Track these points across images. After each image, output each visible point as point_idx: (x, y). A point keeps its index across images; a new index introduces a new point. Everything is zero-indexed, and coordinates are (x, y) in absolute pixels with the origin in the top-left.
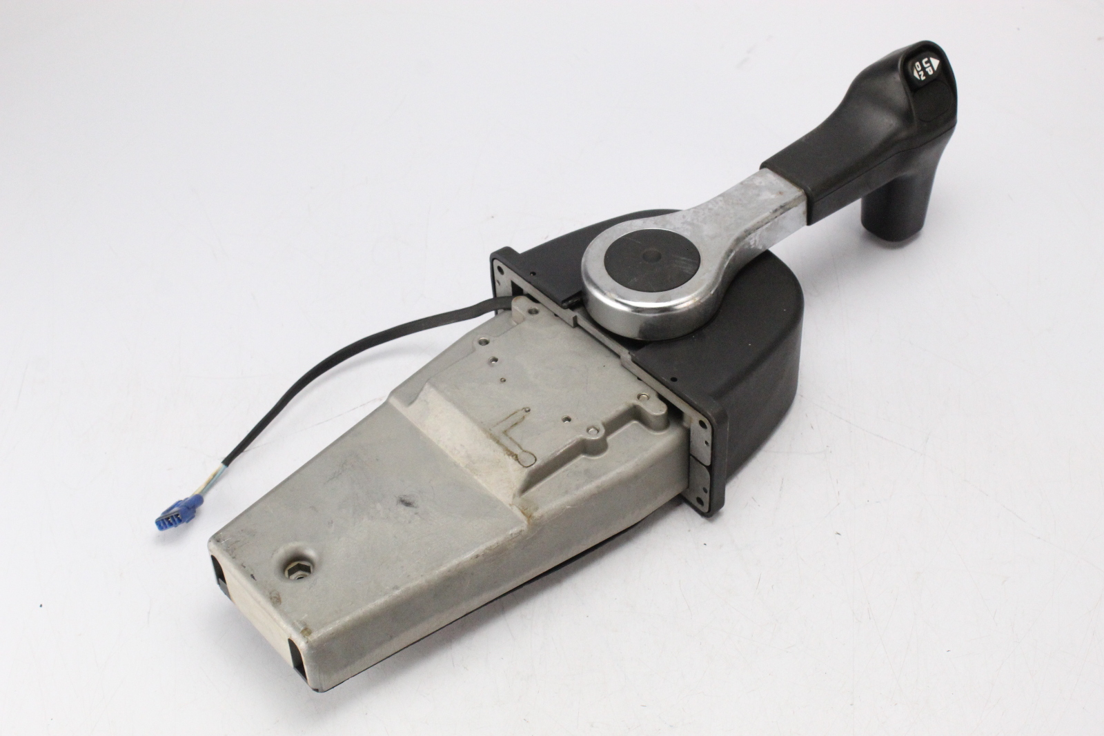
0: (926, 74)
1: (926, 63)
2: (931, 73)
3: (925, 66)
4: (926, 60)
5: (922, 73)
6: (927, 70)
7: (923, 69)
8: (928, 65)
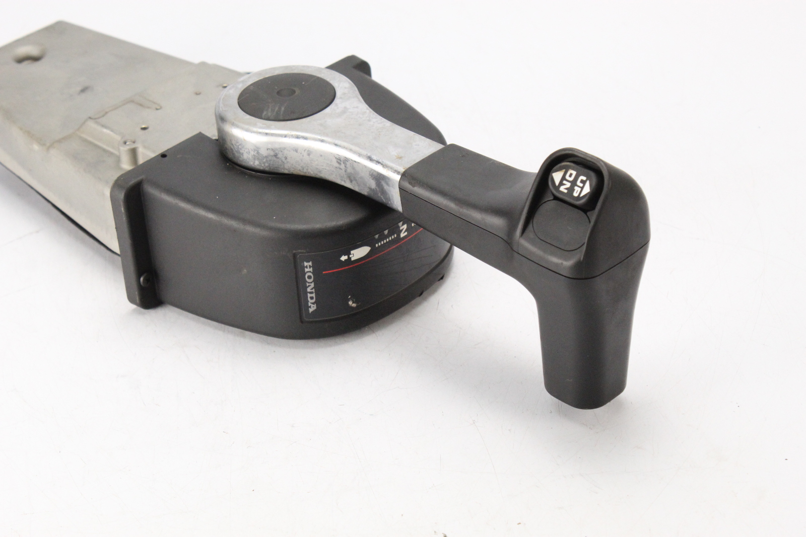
0: (571, 190)
1: (582, 182)
2: (576, 194)
3: (579, 183)
4: (584, 178)
5: (568, 185)
6: (576, 188)
7: (574, 183)
8: (581, 185)
